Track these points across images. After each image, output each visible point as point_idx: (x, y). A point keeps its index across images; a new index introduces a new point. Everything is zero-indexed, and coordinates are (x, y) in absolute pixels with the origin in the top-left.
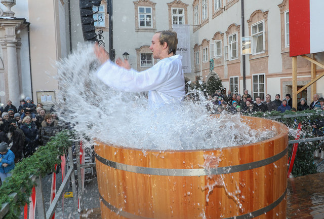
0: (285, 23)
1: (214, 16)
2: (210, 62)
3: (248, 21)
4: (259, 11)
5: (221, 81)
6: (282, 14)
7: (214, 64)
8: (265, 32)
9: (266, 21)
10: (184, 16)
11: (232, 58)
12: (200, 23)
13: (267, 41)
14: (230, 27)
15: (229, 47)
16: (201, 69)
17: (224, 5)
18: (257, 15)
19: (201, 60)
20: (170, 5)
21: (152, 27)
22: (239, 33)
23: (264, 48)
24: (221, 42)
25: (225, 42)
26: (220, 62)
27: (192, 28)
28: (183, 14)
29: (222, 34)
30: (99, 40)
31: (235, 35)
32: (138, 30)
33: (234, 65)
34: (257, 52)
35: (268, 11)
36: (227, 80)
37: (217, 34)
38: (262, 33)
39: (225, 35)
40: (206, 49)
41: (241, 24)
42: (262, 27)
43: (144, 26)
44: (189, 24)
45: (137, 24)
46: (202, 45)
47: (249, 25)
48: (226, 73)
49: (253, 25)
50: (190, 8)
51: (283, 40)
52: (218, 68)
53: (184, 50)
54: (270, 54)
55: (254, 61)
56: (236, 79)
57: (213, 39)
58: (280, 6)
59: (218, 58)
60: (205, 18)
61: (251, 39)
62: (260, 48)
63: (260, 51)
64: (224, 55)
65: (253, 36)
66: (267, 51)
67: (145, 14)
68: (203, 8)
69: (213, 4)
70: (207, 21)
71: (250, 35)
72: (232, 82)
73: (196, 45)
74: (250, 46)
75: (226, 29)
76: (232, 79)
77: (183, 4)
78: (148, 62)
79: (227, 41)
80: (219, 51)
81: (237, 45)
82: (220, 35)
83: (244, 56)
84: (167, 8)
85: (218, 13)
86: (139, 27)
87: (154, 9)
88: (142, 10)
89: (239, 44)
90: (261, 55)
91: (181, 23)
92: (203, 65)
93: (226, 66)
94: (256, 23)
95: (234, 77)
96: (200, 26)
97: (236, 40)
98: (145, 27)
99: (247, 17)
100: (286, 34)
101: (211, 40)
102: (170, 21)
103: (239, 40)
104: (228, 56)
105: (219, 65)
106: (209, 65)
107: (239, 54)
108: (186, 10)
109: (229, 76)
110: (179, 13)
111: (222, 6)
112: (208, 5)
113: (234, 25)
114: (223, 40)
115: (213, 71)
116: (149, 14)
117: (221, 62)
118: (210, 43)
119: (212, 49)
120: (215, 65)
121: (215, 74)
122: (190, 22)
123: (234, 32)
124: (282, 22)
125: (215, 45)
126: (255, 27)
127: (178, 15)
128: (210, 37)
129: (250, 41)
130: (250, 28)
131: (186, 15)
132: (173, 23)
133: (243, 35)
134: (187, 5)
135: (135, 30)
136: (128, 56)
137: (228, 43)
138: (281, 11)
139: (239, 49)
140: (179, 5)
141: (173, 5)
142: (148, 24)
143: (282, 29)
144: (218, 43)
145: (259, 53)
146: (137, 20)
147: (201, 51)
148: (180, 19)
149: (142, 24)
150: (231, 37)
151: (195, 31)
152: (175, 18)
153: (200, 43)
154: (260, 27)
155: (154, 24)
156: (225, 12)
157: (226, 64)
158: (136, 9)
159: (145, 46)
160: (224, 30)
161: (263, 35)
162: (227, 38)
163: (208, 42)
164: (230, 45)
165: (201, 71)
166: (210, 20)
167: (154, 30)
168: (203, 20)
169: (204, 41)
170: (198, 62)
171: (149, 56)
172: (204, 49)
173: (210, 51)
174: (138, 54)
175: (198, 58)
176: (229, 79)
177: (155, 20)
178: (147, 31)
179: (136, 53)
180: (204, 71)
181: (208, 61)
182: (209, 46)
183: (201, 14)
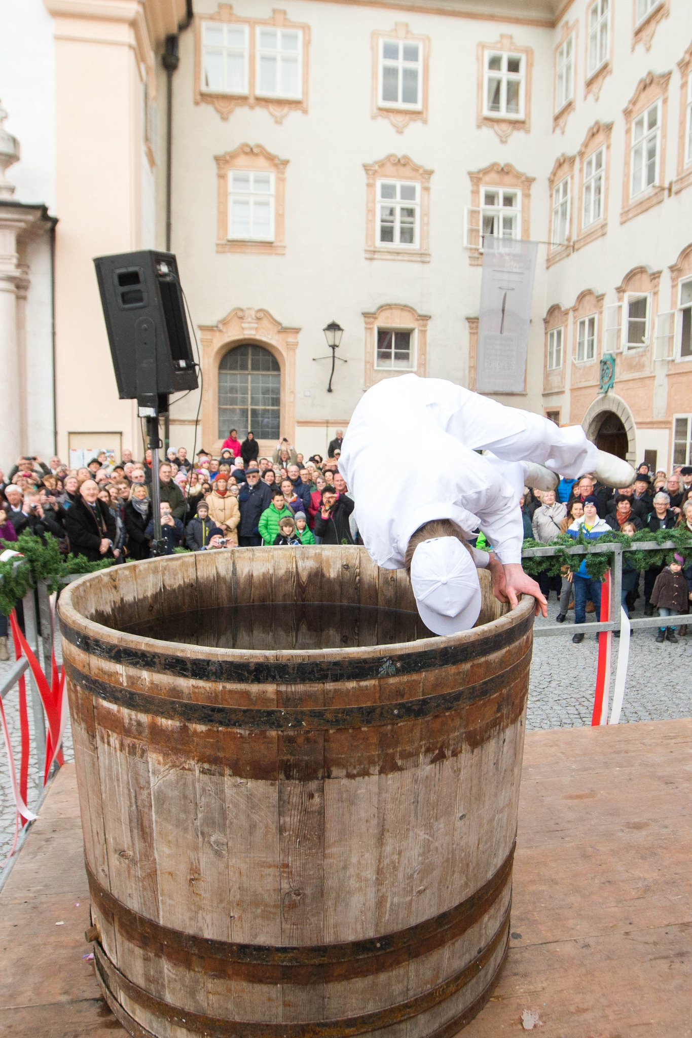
1: (627, 216)
2: (604, 363)
7: (617, 370)
10: (519, 217)
12: (574, 238)
14: (685, 253)
15: (678, 316)
16: (567, 388)
17: (671, 175)
19: (570, 358)
20: (476, 178)
21: (416, 245)
24: (649, 301)
25: (665, 300)
26: (641, 366)
27: (542, 252)
28: (515, 210)
29: (656, 276)
32: (372, 254)
36: (661, 424)
37: (634, 274)
39: (665, 280)
40: (592, 322)
43: (391, 240)
44: (533, 238)
45: (369, 236)
46: (575, 309)
48: (660, 402)
50: (539, 190)
52: (631, 384)
57: (620, 290)
59: (630, 351)
60: (590, 221)
64: (657, 343)
67: (398, 203)
68: (588, 188)
69: (626, 175)
70: (600, 231)
72: (681, 432)
73: (554, 310)
75: (673, 259)
76: (681, 422)
77: (518, 176)
78: (398, 357)
79: (673, 295)
80: (637, 330)
82: (645, 278)
84: (468, 185)
85: (644, 206)
86: (379, 243)
87: (426, 189)
88: (388, 192)
91: (508, 237)
92: (573, 374)
93: (661, 380)
95: (690, 417)
96: (572, 247)
98: (397, 243)
101: (611, 295)
104: (671, 345)
105: (636, 375)
106: (598, 375)
108: (527, 196)
109: (669, 410)
110: (505, 204)
111: (662, 179)
112: (607, 178)
114: (655, 293)
115: (610, 394)
116: (408, 204)
117: (643, 366)
118: (610, 302)
119: (614, 322)
120: (620, 373)
121: (618, 405)
122: (538, 232)
125: (626, 310)
127: (499, 210)
128: (606, 282)
131: (525, 209)
134: (530, 181)
135: (363, 255)
136: (338, 333)
137: (673, 303)
140: (508, 179)
141: (487, 178)
142: (408, 235)
144: (638, 305)
146: (370, 221)
147: (570, 329)
148: (507, 222)
149: (387, 235)
150: (687, 285)
151: (550, 262)
152: (488, 222)
153: (568, 301)
155: (425, 236)
156: (670, 203)
157: (660, 372)
158: (370, 186)
159: (389, 306)
162: (674, 286)
163: (600, 298)
164: (685, 310)
165: (568, 393)
166: (609, 229)
167: (423, 257)
168: (584, 229)
169: (582, 296)
170: (558, 364)
171: (404, 338)
172: (583, 323)
173: (605, 328)
174: (369, 330)
175: (558, 351)
176: (669, 423)
177: (428, 224)
178: (400, 257)
179: (362, 325)
180: (578, 393)
181: (595, 360)
182: (601, 313)
183: (580, 209)
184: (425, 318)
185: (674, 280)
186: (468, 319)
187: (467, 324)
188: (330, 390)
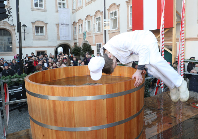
0: (130, 13)
1: (86, 5)
2: (84, 33)
3: (108, 10)
4: (114, 4)
5: (91, 46)
6: (128, 7)
7: (86, 35)
8: (118, 17)
9: (118, 10)
10: (66, 3)
11: (98, 32)
12: (77, 8)
13: (119, 22)
14: (96, 12)
15: (96, 24)
16: (78, 38)
18: (113, 6)
19: (78, 32)
21: (43, 8)
22: (102, 16)
23: (117, 27)
24: (91, 21)
25: (93, 21)
26: (90, 34)
27: (71, 11)
29: (92, 17)
30: (8, 14)
31: (100, 18)
32: (33, 9)
33: (99, 36)
34: (113, 28)
35: (120, 5)
36: (95, 45)
37: (88, 16)
38: (116, 17)
39: (93, 17)
40: (81, 25)
41: (103, 11)
42: (116, 14)
43: (37, 6)
44: (69, 8)
45: (32, 5)
46: (78, 23)
47: (108, 12)
48: (94, 41)
49: (111, 12)
51: (128, 22)
52: (89, 38)
53: (66, 25)
54: (120, 30)
55: (112, 34)
56: (100, 44)
57: (86, 19)
58: (127, 2)
59: (89, 31)
60: (80, 5)
61: (110, 20)
62: (115, 26)
63: (115, 28)
64: (93, 30)
65: (111, 19)
66: (119, 28)
70: (82, 7)
71: (109, 18)
72: (98, 47)
73: (74, 22)
74: (109, 25)
76: (98, 44)
78: (41, 32)
79: (95, 20)
80: (89, 27)
81: (101, 24)
82: (90, 17)
83: (105, 31)
85: (89, 3)
86: (34, 7)
89: (102, 23)
90: (116, 30)
91: (64, 7)
92: (79, 35)
93: (94, 37)
94: (113, 11)
95: (99, 43)
96: (77, 10)
97: (100, 21)
98: (39, 7)
99: (107, 7)
100: (130, 19)
101: (84, 20)
102: (56, 5)
103: (102, 21)
104: (95, 30)
105: (90, 36)
106: (83, 36)
107: (102, 30)
109: (96, 43)
113: (99, 11)
115: (85, 39)
118: (84, 21)
119: (85, 25)
120: (87, 36)
121: (87, 42)
122: (70, 7)
123: (99, 15)
124: (128, 12)
125: (87, 23)
126: (112, 13)
128: (83, 18)
129: (109, 21)
130: (109, 14)
132: (58, 7)
133: (105, 18)
135: (31, 10)
136: (25, 27)
137: (95, 22)
138: (127, 5)
139: (102, 26)
142: (41, 5)
143: (128, 16)
144: (89, 22)
145: (114, 29)
146: (32, 2)
147: (77, 26)
148: (63, 4)
149: (36, 5)
150: (97, 19)
151: (73, 13)
152: (60, 4)
153: (77, 21)
154: (115, 14)
155: (45, 6)
156: (93, 3)
157: (94, 35)
159: (38, 21)
160: (93, 14)
161: (116, 19)
163: (82, 20)
164: (97, 24)
165: (78, 39)
166: (83, 7)
167: (45, 11)
168: (79, 7)
169: (79, 20)
170: (76, 34)
171: (42, 28)
172: (80, 25)
173: (84, 27)
174: (33, 26)
175: (76, 31)
176: (96, 45)
177: (46, 3)
178: (40, 10)
179: (32, 25)
180: (80, 39)
181: (82, 33)
182: (83, 23)
183: (78, 2)
184: (46, 24)
185: (95, 18)
186: (56, 24)
187: (56, 25)
188: (24, 40)
